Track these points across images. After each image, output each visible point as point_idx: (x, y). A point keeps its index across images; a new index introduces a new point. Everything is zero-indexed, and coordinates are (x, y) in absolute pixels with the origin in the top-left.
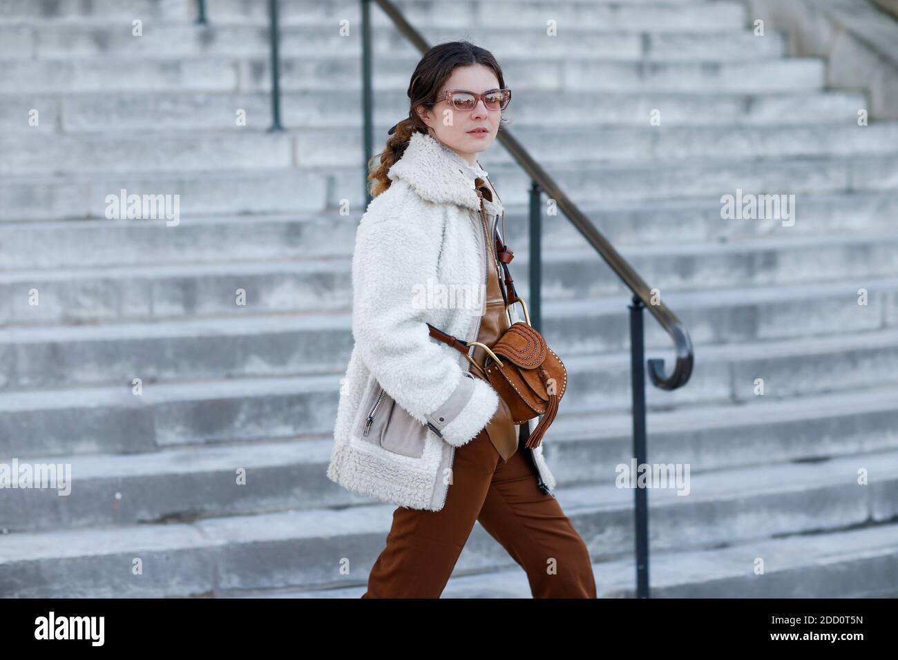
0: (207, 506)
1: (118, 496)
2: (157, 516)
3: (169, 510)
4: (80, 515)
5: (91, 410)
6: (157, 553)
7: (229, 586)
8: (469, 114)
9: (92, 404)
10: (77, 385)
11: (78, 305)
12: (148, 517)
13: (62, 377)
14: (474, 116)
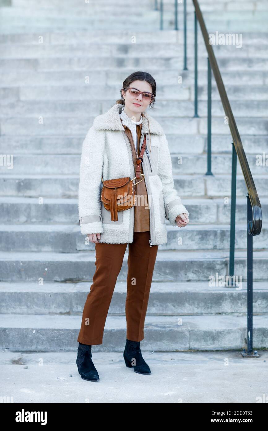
0: (84, 277)
1: (46, 269)
2: (63, 279)
3: (68, 277)
4: (30, 277)
5: (49, 233)
6: (46, 293)
7: (77, 311)
8: (135, 97)
9: (50, 230)
10: (56, 223)
11: (69, 190)
12: (59, 280)
13: (50, 219)
14: (137, 99)
